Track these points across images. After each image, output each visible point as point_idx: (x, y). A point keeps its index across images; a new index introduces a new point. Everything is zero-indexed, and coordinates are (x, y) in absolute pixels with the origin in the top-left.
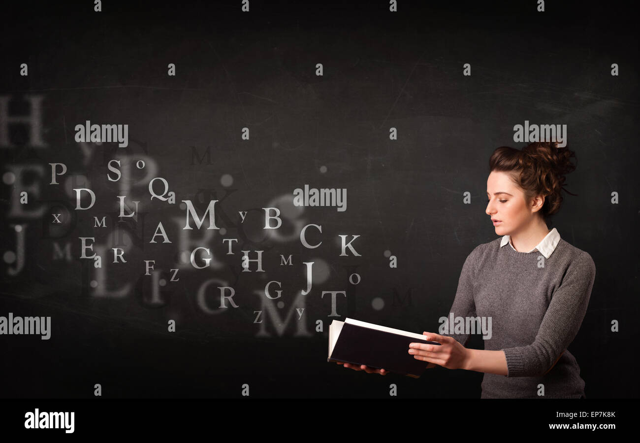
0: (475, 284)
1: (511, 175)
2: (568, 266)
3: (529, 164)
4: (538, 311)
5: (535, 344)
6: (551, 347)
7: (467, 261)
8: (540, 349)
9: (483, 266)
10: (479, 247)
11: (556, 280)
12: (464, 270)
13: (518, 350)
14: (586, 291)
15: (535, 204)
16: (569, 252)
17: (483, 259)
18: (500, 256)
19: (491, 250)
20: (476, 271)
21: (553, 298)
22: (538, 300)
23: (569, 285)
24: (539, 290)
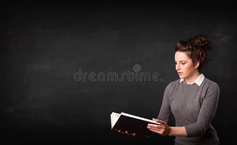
0: (170, 99)
1: (186, 53)
2: (208, 89)
3: (194, 48)
4: (197, 109)
5: (198, 123)
6: (204, 124)
7: (166, 89)
8: (199, 125)
9: (173, 91)
10: (171, 83)
11: (203, 95)
12: (165, 93)
13: (190, 126)
14: (216, 99)
15: (196, 65)
16: (208, 83)
17: (173, 88)
18: (180, 86)
19: (176, 84)
20: (170, 93)
21: (203, 103)
22: (197, 104)
23: (208, 97)
24: (197, 100)
